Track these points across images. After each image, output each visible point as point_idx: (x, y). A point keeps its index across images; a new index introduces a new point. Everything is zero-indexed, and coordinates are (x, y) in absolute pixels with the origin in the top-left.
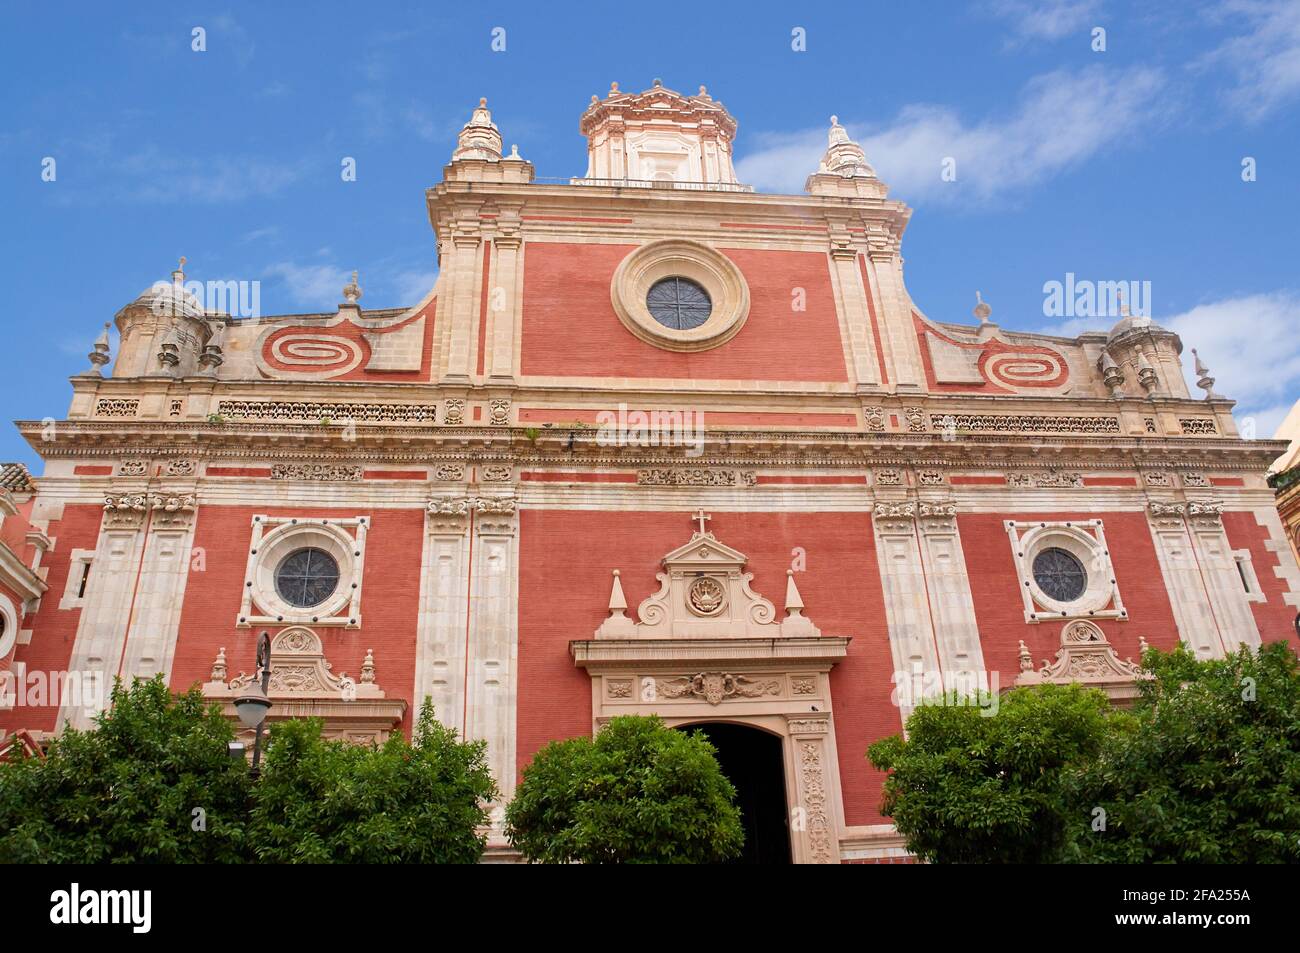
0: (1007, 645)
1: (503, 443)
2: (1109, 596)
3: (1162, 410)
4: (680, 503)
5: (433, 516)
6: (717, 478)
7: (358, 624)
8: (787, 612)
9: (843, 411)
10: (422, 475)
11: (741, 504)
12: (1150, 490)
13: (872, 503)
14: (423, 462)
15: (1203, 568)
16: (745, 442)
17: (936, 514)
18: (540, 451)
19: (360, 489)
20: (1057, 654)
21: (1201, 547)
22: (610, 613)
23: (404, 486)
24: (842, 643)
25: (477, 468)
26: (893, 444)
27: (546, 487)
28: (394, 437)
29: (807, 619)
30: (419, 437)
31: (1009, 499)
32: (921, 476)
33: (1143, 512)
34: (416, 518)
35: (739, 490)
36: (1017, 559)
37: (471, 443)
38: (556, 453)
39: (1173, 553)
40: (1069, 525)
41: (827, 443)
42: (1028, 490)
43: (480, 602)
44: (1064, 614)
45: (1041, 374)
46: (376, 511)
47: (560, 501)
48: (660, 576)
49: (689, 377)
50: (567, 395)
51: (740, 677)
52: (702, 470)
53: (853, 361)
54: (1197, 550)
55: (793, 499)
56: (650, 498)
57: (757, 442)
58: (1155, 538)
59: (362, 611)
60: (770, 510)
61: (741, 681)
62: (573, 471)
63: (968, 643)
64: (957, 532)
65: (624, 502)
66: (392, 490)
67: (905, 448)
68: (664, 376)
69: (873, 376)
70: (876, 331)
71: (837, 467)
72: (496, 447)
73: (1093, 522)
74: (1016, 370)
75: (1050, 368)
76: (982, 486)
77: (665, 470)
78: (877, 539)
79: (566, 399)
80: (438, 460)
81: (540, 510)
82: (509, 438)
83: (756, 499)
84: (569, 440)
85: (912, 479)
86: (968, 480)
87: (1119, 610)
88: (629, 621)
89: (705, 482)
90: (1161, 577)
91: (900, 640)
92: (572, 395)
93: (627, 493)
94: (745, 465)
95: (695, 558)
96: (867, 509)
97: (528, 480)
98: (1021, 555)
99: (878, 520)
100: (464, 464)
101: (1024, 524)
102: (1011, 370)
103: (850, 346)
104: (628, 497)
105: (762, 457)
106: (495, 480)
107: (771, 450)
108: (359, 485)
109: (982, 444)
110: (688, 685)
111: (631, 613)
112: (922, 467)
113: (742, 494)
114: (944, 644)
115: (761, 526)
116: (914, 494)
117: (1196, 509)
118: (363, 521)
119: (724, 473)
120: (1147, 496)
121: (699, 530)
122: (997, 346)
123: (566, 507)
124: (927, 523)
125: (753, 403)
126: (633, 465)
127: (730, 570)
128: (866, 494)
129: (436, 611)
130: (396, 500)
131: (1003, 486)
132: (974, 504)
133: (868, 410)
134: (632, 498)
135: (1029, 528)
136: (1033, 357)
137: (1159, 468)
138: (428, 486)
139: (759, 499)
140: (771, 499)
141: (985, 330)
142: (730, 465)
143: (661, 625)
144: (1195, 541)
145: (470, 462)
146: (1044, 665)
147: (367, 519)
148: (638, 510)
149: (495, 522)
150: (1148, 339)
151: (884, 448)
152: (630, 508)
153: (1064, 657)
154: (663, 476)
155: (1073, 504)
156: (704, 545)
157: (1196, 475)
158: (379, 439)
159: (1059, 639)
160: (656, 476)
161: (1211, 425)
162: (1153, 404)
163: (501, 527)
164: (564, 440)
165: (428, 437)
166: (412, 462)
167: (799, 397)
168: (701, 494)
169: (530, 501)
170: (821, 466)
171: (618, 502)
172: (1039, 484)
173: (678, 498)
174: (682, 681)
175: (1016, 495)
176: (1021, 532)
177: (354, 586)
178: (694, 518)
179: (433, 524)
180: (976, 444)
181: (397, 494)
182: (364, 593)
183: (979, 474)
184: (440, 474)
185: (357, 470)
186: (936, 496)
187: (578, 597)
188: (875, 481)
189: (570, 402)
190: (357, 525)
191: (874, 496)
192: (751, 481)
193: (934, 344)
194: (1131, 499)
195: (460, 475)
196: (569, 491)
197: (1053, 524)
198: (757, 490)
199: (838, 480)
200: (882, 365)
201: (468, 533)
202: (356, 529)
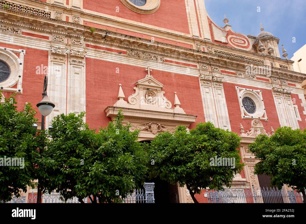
0: (237, 125)
1: (81, 31)
2: (263, 113)
3: (275, 61)
4: (141, 64)
5: (53, 54)
6: (152, 57)
7: (22, 92)
8: (175, 106)
9: (189, 43)
10: (47, 38)
11: (160, 67)
12: (273, 84)
13: (199, 74)
14: (47, 32)
15: (286, 109)
16: (163, 47)
17: (218, 80)
18: (94, 37)
19: (21, 38)
20: (250, 129)
21: (286, 102)
22: (119, 99)
23: (40, 40)
24: (194, 117)
25: (69, 39)
26: (207, 56)
27: (95, 51)
28: (37, 20)
29: (182, 108)
30: (48, 22)
31: (236, 80)
32: (213, 68)
33: (271, 90)
34: (45, 54)
35: (160, 63)
36: (239, 98)
37: (69, 29)
38: (99, 39)
39: (279, 103)
40: (253, 90)
41: (188, 52)
42: (242, 78)
43: (71, 89)
44: (252, 117)
45: (242, 44)
46: (28, 48)
47: (100, 56)
48: (135, 88)
49: (141, 22)
50: (102, 19)
51: (163, 125)
52: (148, 54)
53: (192, 28)
54: (285, 103)
55: (176, 69)
56: (131, 60)
57: (167, 47)
58: (274, 98)
59: (23, 87)
60: (169, 71)
61: (163, 127)
62: (104, 46)
63: (227, 122)
64: (223, 87)
65: (122, 60)
66: (35, 41)
67: (210, 58)
68: (133, 20)
69: (197, 34)
70: (198, 20)
71: (189, 61)
72: (78, 32)
73: (259, 91)
74: (236, 41)
75: (245, 42)
76: (229, 75)
77: (136, 52)
78: (201, 86)
79: (100, 21)
80: (54, 33)
81: (93, 59)
82: (83, 30)
83: (165, 67)
84: (105, 34)
85: (210, 69)
86: (226, 72)
87: (266, 118)
88: (126, 102)
89: (149, 58)
90: (276, 110)
91: (208, 119)
92: (103, 20)
93: (123, 57)
94: (161, 55)
95: (147, 83)
96: (197, 76)
97: (88, 47)
98: (240, 97)
99: (201, 80)
100: (64, 37)
101: (241, 88)
102: (234, 41)
103: (191, 23)
104: (124, 59)
105: (167, 53)
106: (77, 44)
107: (170, 51)
108: (21, 37)
109: (231, 61)
110: (146, 126)
111: (126, 99)
112: (213, 65)
113: (160, 64)
114: (220, 122)
115: (167, 76)
116: (211, 73)
117: (285, 91)
118: (23, 51)
119: (155, 57)
120: (272, 85)
121: (148, 74)
122: (231, 33)
123: (102, 59)
124: (215, 83)
125: (162, 35)
126: (125, 48)
127: (158, 89)
128: (197, 71)
129: (54, 90)
130: (37, 45)
131: (235, 76)
132: (227, 79)
133: (197, 44)
134: (125, 59)
135: (242, 89)
136: (241, 38)
137: (276, 77)
138: (50, 42)
139: (166, 67)
140: (169, 68)
141: (228, 27)
142: (157, 54)
143: (136, 105)
144: (284, 101)
145: (67, 36)
146: (247, 132)
147: (25, 51)
148: (127, 64)
149: (78, 60)
150: (271, 39)
151: (204, 57)
152: (125, 63)
153: (253, 130)
154: (135, 54)
155: (253, 84)
156: (150, 79)
157: (285, 81)
158: (31, 19)
159: (250, 124)
160: (133, 54)
161: (287, 68)
162: (273, 58)
163: (80, 62)
164: (104, 34)
165: (52, 23)
166: (43, 32)
167: (176, 36)
168: (148, 62)
169: (89, 54)
170: (184, 60)
171: (121, 60)
172: (245, 77)
173: (141, 62)
174: (144, 125)
175: (239, 79)
176: (240, 90)
177: (20, 77)
178: (146, 70)
179: (52, 57)
180: (230, 61)
181: (37, 43)
182: (24, 80)
183: (228, 71)
184: (55, 38)
185: (19, 30)
186: (217, 75)
187: (107, 92)
188: (200, 67)
189: (102, 22)
190: (20, 52)
191: (200, 72)
192: (163, 60)
193: (214, 28)
194: (269, 86)
195: (63, 40)
196: (104, 54)
197: (248, 89)
198: (165, 64)
199: (189, 65)
200: (200, 31)
201: (66, 63)
202: (19, 54)
